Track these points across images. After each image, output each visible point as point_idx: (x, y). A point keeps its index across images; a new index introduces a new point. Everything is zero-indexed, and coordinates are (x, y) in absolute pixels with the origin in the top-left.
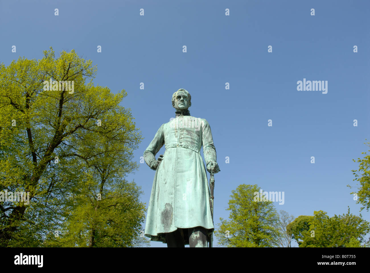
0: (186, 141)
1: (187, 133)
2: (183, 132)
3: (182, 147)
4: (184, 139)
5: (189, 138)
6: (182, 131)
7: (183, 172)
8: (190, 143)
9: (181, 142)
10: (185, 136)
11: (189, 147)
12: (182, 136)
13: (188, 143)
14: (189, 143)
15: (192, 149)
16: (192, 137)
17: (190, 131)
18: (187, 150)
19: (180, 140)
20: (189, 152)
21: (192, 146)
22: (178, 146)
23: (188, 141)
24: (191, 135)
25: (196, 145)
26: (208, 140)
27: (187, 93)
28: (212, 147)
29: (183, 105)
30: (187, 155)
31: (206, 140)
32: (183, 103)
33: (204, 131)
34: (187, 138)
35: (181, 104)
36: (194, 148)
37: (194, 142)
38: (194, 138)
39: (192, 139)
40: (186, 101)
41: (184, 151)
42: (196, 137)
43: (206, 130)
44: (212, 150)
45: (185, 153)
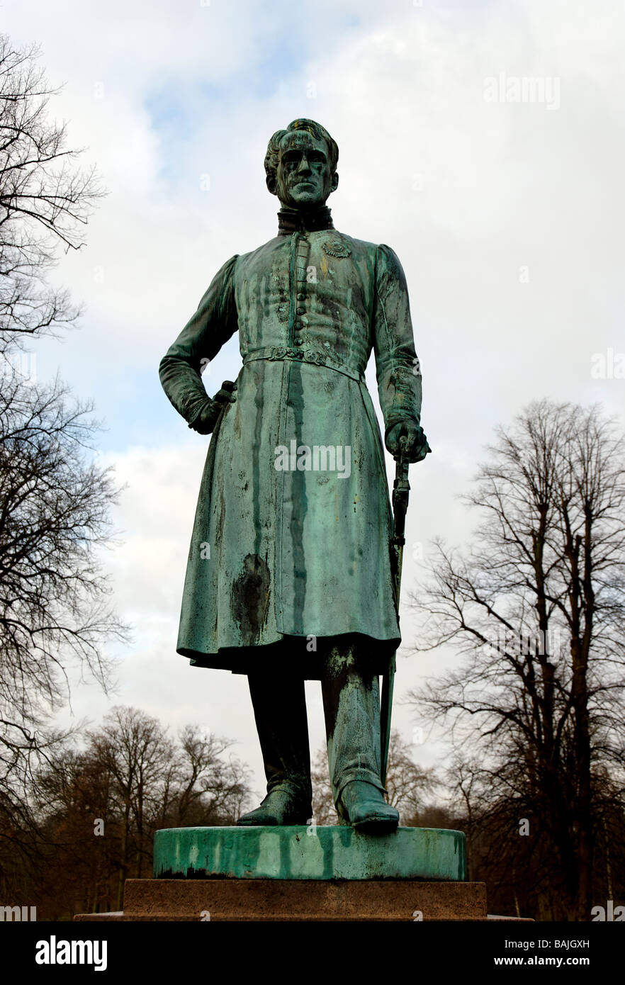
0: (319, 338)
1: (321, 307)
2: (306, 303)
3: (304, 360)
4: (311, 329)
5: (328, 326)
6: (302, 300)
8: (331, 344)
9: (300, 341)
10: (311, 318)
11: (328, 363)
12: (304, 320)
13: (323, 346)
14: (327, 344)
15: (336, 367)
16: (339, 323)
17: (332, 298)
18: (319, 374)
19: (297, 332)
20: (328, 381)
21: (339, 358)
22: (288, 356)
23: (325, 337)
24: (334, 316)
25: (351, 352)
26: (394, 333)
27: (323, 140)
28: (407, 361)
29: (308, 191)
30: (319, 390)
31: (389, 333)
32: (308, 182)
33: (384, 295)
34: (322, 325)
35: (301, 187)
36: (345, 366)
37: (345, 340)
38: (346, 325)
39: (338, 328)
40: (319, 174)
41: (309, 376)
42: (351, 323)
43: (388, 292)
44: (407, 372)
45: (311, 382)
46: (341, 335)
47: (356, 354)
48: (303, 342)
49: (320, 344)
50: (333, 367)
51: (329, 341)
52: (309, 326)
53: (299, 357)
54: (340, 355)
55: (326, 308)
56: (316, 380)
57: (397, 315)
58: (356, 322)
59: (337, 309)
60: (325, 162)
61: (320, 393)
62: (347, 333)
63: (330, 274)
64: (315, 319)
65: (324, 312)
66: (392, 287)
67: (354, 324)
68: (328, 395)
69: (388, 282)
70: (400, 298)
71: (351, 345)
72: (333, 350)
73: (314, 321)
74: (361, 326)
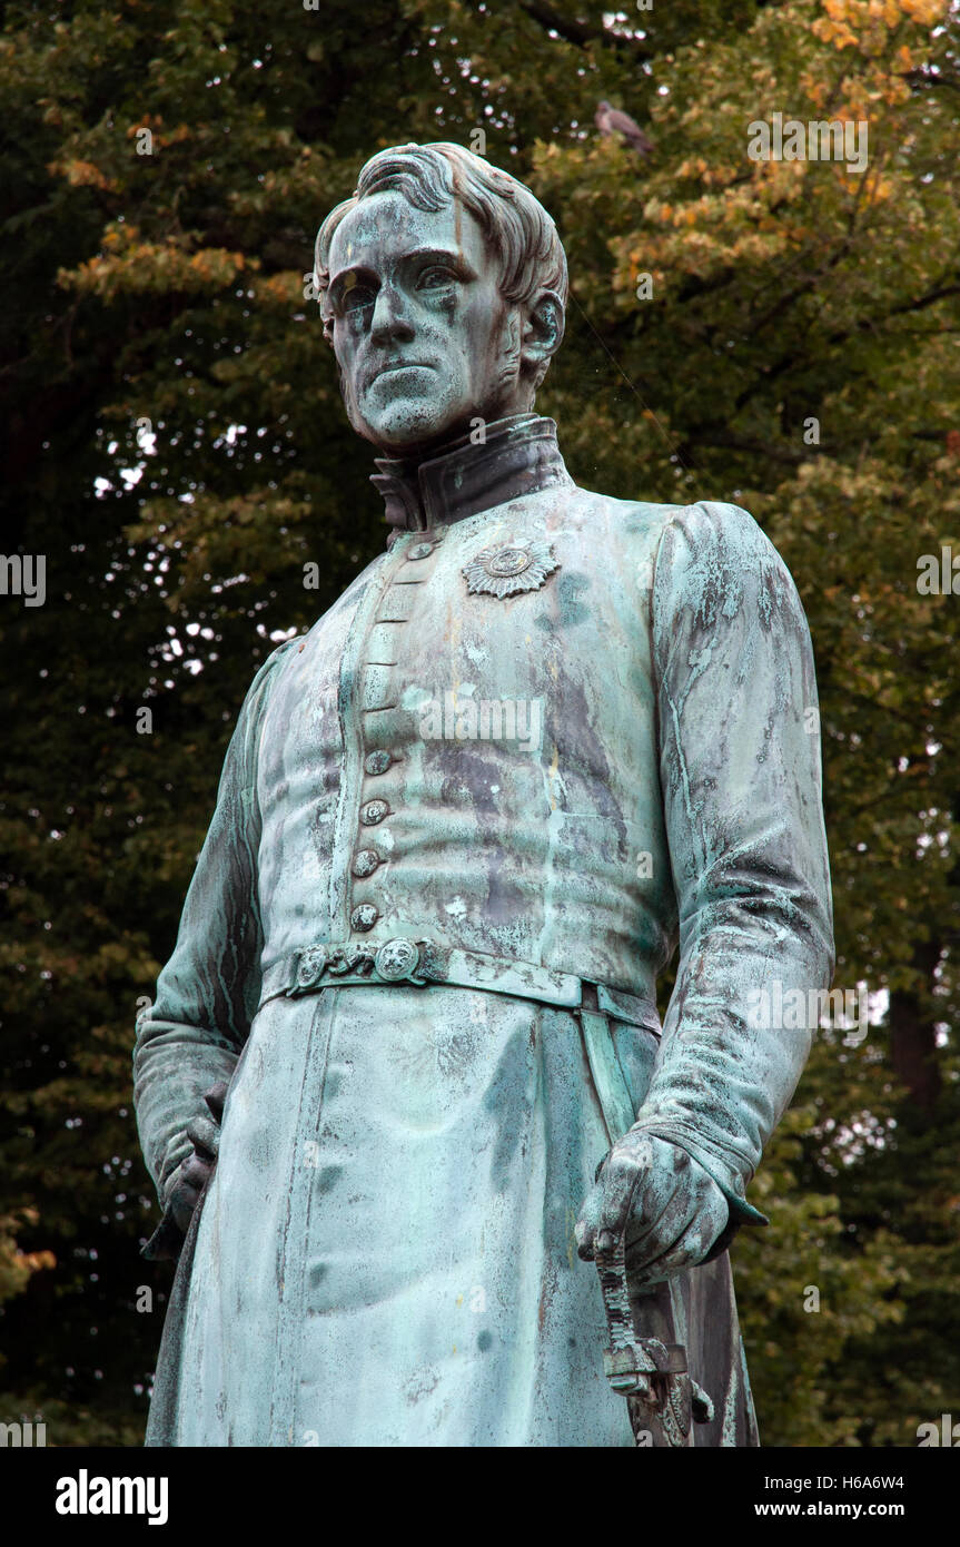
0: (433, 891)
1: (438, 781)
2: (390, 780)
3: (374, 978)
4: (406, 868)
5: (461, 842)
6: (381, 771)
7: (367, 1295)
8: (470, 901)
9: (367, 914)
10: (406, 827)
11: (458, 970)
12: (385, 838)
13: (443, 918)
14: (457, 907)
15: (488, 979)
16: (500, 824)
17: (478, 743)
18: (422, 1016)
19: (360, 886)
20: (451, 1034)
21: (498, 947)
22: (334, 975)
23: (450, 883)
24: (483, 803)
25: (549, 912)
26: (708, 814)
27: (451, 206)
28: (744, 907)
29: (408, 395)
30: (418, 1073)
31: (692, 815)
32: (402, 364)
33: (681, 687)
34: (438, 845)
35: (384, 387)
36: (522, 966)
37: (521, 879)
38: (527, 825)
39: (498, 844)
40: (451, 323)
41: (391, 1028)
42: (547, 815)
43: (695, 672)
44: (732, 947)
45: (397, 1048)
46: (509, 863)
47: (577, 916)
48: (376, 918)
49: (433, 912)
50: (472, 982)
51: (463, 894)
52: (397, 855)
53: (360, 970)
54: (503, 935)
55: (454, 784)
56: (411, 1038)
57: (722, 746)
58: (564, 807)
59: (493, 774)
60: (466, 277)
61: (425, 1078)
62: (528, 852)
63: (471, 665)
64: (416, 827)
65: (447, 799)
66: (707, 653)
67: (557, 814)
68: (454, 1083)
69: (693, 637)
70: (741, 680)
71: (548, 890)
72: (477, 919)
73: (414, 838)
74: (593, 812)
